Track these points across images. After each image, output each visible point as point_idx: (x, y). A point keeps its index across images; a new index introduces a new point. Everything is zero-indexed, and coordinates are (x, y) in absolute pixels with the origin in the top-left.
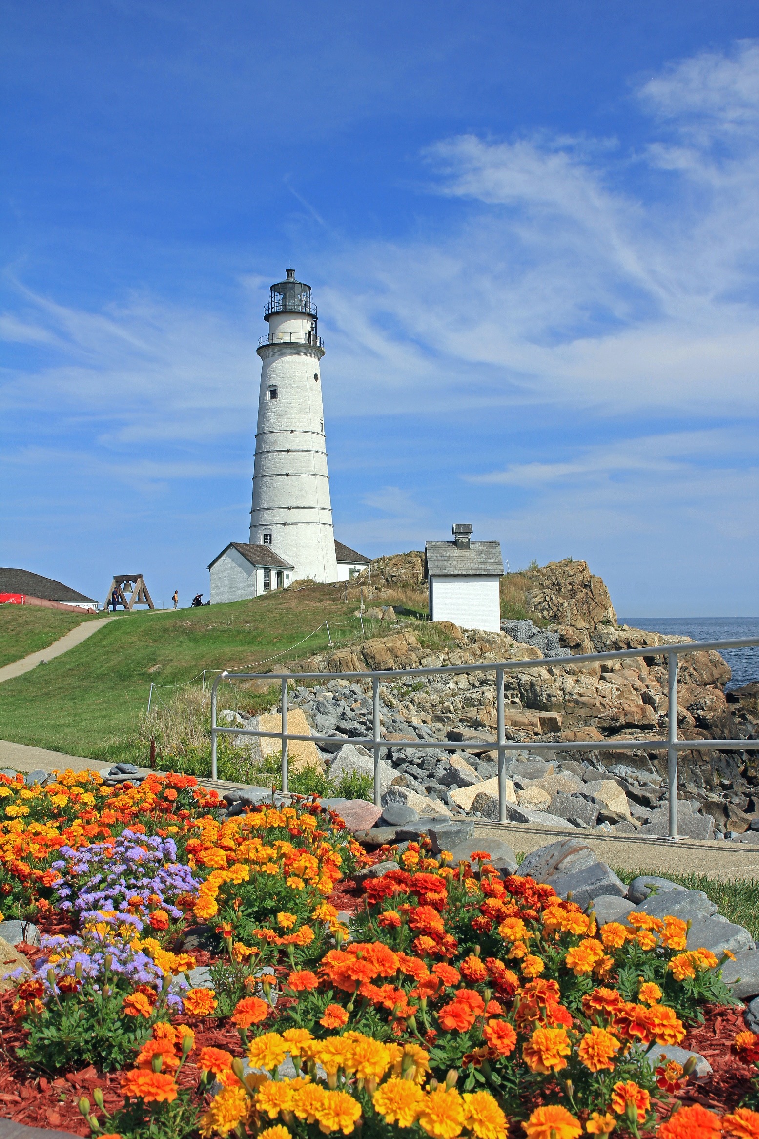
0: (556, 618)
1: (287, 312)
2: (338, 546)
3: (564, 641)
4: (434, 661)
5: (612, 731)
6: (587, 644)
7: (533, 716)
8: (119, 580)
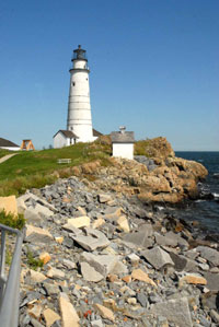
0: (154, 155)
1: (78, 59)
2: (94, 131)
3: (156, 163)
4: (104, 171)
5: (156, 193)
6: (163, 163)
7: (132, 189)
8: (25, 141)
